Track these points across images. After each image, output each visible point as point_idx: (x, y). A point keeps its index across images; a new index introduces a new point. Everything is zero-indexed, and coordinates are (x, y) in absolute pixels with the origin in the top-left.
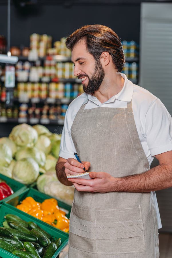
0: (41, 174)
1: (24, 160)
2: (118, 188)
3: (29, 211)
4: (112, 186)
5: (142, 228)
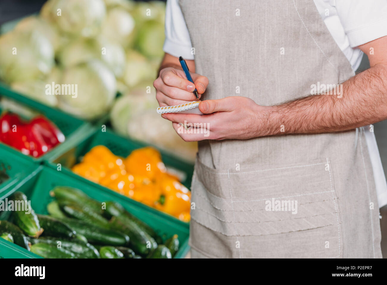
0: (118, 95)
1: (82, 65)
2: (272, 129)
3: (102, 179)
4: (258, 127)
5: (335, 207)
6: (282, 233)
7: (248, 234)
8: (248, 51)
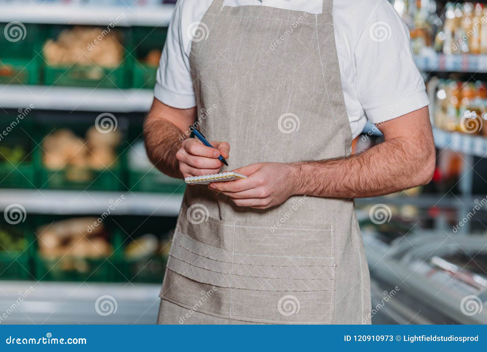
5: (333, 274)
6: (278, 291)
7: (244, 288)
8: (269, 109)
